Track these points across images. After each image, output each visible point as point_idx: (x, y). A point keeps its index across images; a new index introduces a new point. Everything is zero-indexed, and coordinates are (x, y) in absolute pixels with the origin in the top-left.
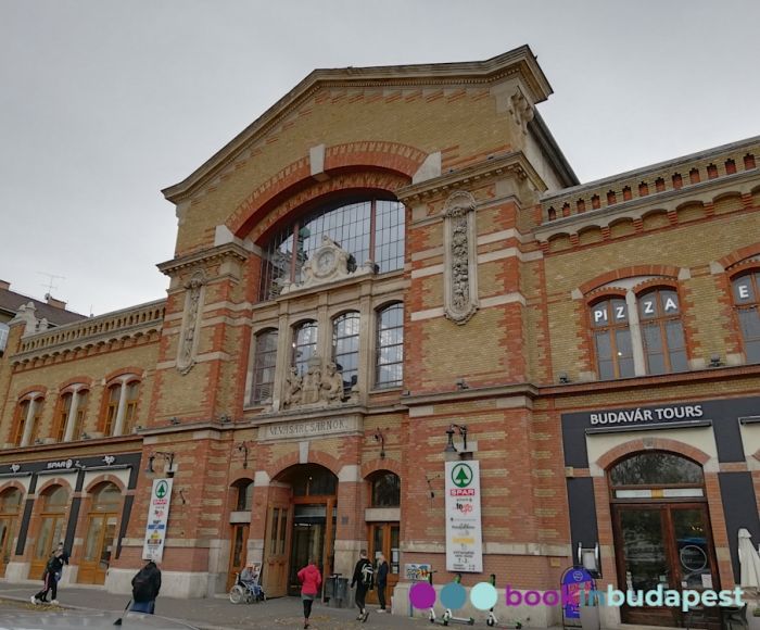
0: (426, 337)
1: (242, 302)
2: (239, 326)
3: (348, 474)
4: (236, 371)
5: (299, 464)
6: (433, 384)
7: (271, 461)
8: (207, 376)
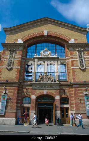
0: (75, 72)
1: (24, 57)
2: (23, 62)
3: (57, 97)
4: (23, 72)
5: (44, 95)
6: (78, 81)
7: (36, 93)
8: (16, 71)
